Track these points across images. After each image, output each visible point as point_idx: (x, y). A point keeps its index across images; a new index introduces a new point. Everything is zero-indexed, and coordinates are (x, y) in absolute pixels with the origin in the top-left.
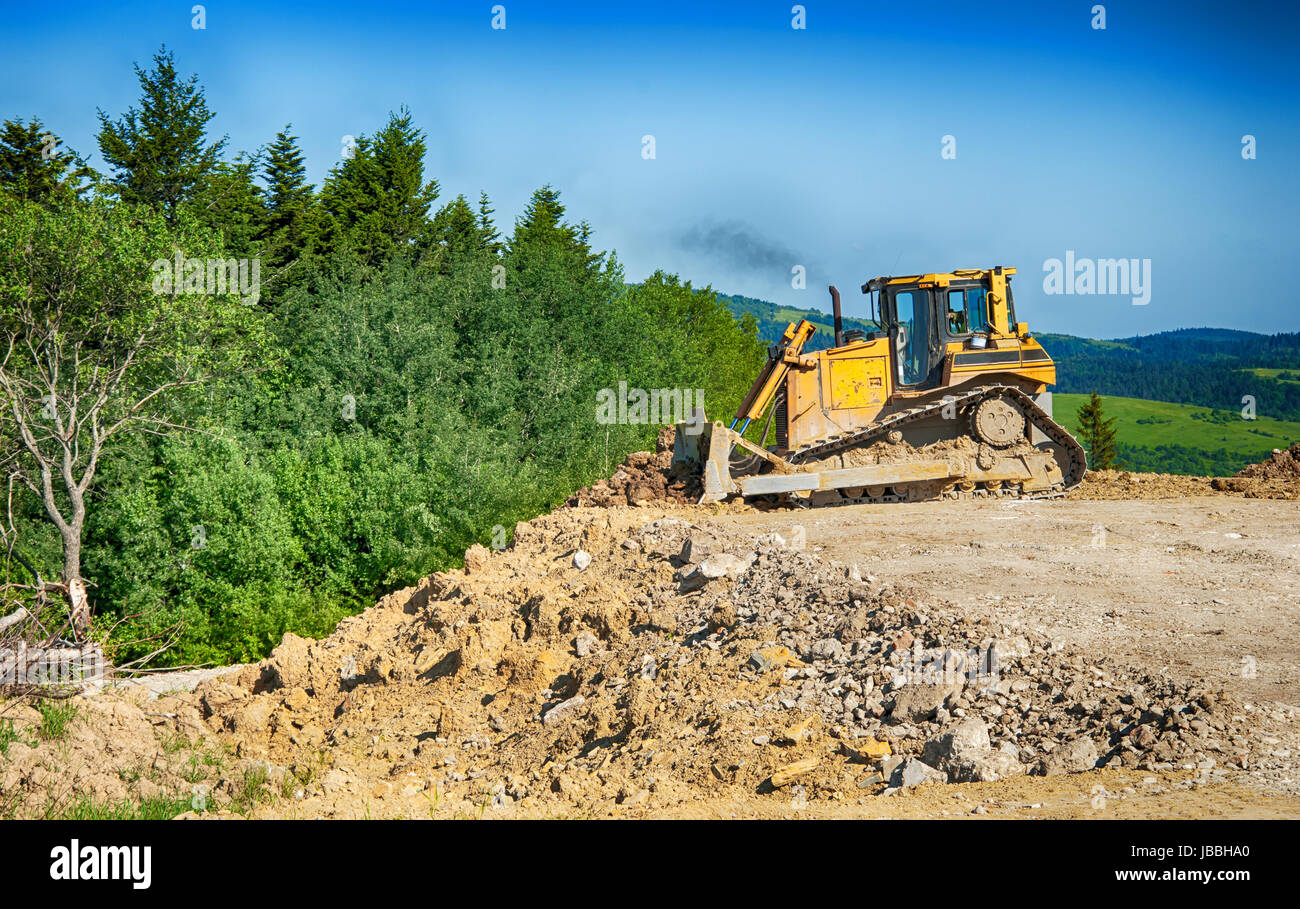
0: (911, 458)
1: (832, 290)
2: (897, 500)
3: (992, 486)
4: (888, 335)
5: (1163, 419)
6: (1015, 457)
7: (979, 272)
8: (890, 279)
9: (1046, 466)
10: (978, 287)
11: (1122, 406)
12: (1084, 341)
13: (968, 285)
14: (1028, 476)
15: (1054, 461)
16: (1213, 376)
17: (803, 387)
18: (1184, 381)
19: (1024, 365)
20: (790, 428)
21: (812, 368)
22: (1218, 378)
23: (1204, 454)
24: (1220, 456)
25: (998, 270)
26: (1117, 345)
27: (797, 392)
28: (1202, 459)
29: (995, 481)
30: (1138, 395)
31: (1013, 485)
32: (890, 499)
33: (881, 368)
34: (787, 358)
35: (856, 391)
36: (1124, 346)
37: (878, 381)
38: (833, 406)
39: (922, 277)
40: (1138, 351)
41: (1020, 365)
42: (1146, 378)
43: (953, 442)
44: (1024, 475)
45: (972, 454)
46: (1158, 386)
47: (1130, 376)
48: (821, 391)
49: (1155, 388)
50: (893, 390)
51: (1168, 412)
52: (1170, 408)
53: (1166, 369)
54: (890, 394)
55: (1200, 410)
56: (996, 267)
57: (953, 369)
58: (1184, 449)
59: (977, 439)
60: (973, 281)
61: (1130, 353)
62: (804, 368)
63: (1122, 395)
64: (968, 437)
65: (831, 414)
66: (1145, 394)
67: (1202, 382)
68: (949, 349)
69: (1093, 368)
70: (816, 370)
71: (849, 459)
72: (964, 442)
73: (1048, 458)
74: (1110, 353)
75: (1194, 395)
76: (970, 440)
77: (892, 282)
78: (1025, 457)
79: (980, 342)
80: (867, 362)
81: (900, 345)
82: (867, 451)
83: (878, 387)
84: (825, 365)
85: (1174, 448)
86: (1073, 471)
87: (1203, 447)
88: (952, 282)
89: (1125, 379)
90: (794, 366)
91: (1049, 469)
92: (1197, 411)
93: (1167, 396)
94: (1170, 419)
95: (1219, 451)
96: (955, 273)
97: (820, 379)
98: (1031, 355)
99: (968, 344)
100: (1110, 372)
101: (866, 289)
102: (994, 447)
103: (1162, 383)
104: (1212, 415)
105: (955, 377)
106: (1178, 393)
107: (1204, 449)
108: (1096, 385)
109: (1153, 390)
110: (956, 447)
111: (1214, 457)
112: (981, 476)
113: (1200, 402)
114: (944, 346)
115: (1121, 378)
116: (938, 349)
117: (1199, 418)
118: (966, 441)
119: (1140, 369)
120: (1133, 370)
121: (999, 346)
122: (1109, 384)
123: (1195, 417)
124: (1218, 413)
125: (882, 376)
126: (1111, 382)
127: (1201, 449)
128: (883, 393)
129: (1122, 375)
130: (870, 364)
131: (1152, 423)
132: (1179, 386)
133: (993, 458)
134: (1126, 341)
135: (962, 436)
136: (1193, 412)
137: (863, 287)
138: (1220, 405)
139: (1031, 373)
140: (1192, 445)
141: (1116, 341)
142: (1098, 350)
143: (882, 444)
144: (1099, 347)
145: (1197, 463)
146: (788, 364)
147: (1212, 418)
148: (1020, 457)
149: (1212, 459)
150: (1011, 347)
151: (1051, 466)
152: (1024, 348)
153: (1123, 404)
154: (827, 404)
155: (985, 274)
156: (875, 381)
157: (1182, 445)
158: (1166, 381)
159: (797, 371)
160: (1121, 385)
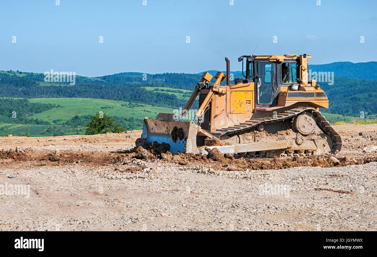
0: (268, 138)
1: (226, 59)
2: (262, 156)
3: (301, 152)
4: (254, 81)
5: (111, 107)
6: (311, 140)
7: (295, 56)
8: (256, 56)
9: (324, 145)
10: (295, 63)
11: (95, 102)
12: (84, 78)
13: (290, 61)
14: (316, 148)
15: (327, 142)
16: (130, 90)
17: (219, 103)
18: (120, 92)
19: (316, 99)
20: (212, 121)
21: (223, 95)
22: (132, 91)
23: (126, 119)
24: (131, 120)
25: (305, 56)
26: (97, 79)
27: (216, 105)
28: (125, 121)
29: (302, 150)
30: (103, 98)
31: (309, 152)
32: (259, 156)
33: (251, 96)
34: (214, 89)
35: (240, 106)
36: (99, 79)
37: (249, 102)
38: (230, 112)
39: (271, 56)
40: (104, 81)
41: (314, 99)
42: (106, 91)
43: (285, 132)
44: (314, 148)
45: (293, 137)
46: (110, 94)
47: (100, 91)
48: (226, 105)
49: (109, 95)
50: (255, 106)
51: (113, 104)
52: (113, 102)
53: (113, 88)
54: (254, 108)
55: (124, 103)
56: (304, 54)
57: (287, 99)
58: (118, 118)
59: (296, 131)
60: (293, 60)
61: (101, 82)
62: (220, 94)
63: (96, 98)
64: (291, 130)
65: (230, 115)
66: (105, 97)
67: (126, 92)
68: (281, 90)
69: (86, 88)
70: (225, 95)
71: (242, 137)
72: (290, 132)
73: (324, 141)
74: (94, 82)
75: (124, 97)
76: (292, 131)
77: (256, 58)
78: (315, 140)
79: (296, 87)
80: (245, 93)
81: (259, 86)
82: (249, 134)
83: (249, 104)
84: (228, 93)
85: (115, 117)
86: (334, 146)
87: (125, 117)
88: (285, 60)
89: (98, 92)
90: (216, 93)
91: (324, 146)
92: (123, 103)
93: (113, 98)
94: (113, 106)
95: (131, 118)
96: (285, 56)
97: (226, 99)
98: (319, 95)
99: (290, 88)
100: (92, 89)
101: (240, 60)
102: (302, 135)
103: (111, 93)
104: (129, 105)
105: (288, 102)
106: (117, 97)
107: (126, 118)
108: (87, 94)
109: (108, 96)
110: (287, 134)
111: (130, 120)
112: (296, 147)
113: (126, 100)
114: (280, 88)
115: (96, 92)
116: (276, 89)
117: (124, 106)
118: (290, 131)
119: (104, 88)
120: (101, 88)
121: (306, 90)
122: (92, 94)
123: (123, 105)
124: (131, 104)
125: (251, 99)
126: (93, 93)
127: (125, 118)
128: (251, 107)
129: (97, 90)
130: (247, 94)
131: (106, 108)
132: (118, 94)
133: (303, 140)
134: (100, 78)
135: (289, 129)
136: (122, 104)
137: (239, 59)
138: (133, 101)
139: (319, 102)
140: (122, 116)
141: (97, 77)
142: (89, 81)
143: (255, 132)
144: (90, 80)
145: (123, 123)
146: (214, 92)
147: (129, 106)
148: (313, 140)
149: (129, 121)
150: (311, 91)
151: (325, 144)
152: (317, 91)
153: (96, 101)
154: (228, 111)
155: (298, 57)
156: (248, 102)
157: (118, 116)
158: (113, 92)
159: (217, 96)
160: (97, 94)
